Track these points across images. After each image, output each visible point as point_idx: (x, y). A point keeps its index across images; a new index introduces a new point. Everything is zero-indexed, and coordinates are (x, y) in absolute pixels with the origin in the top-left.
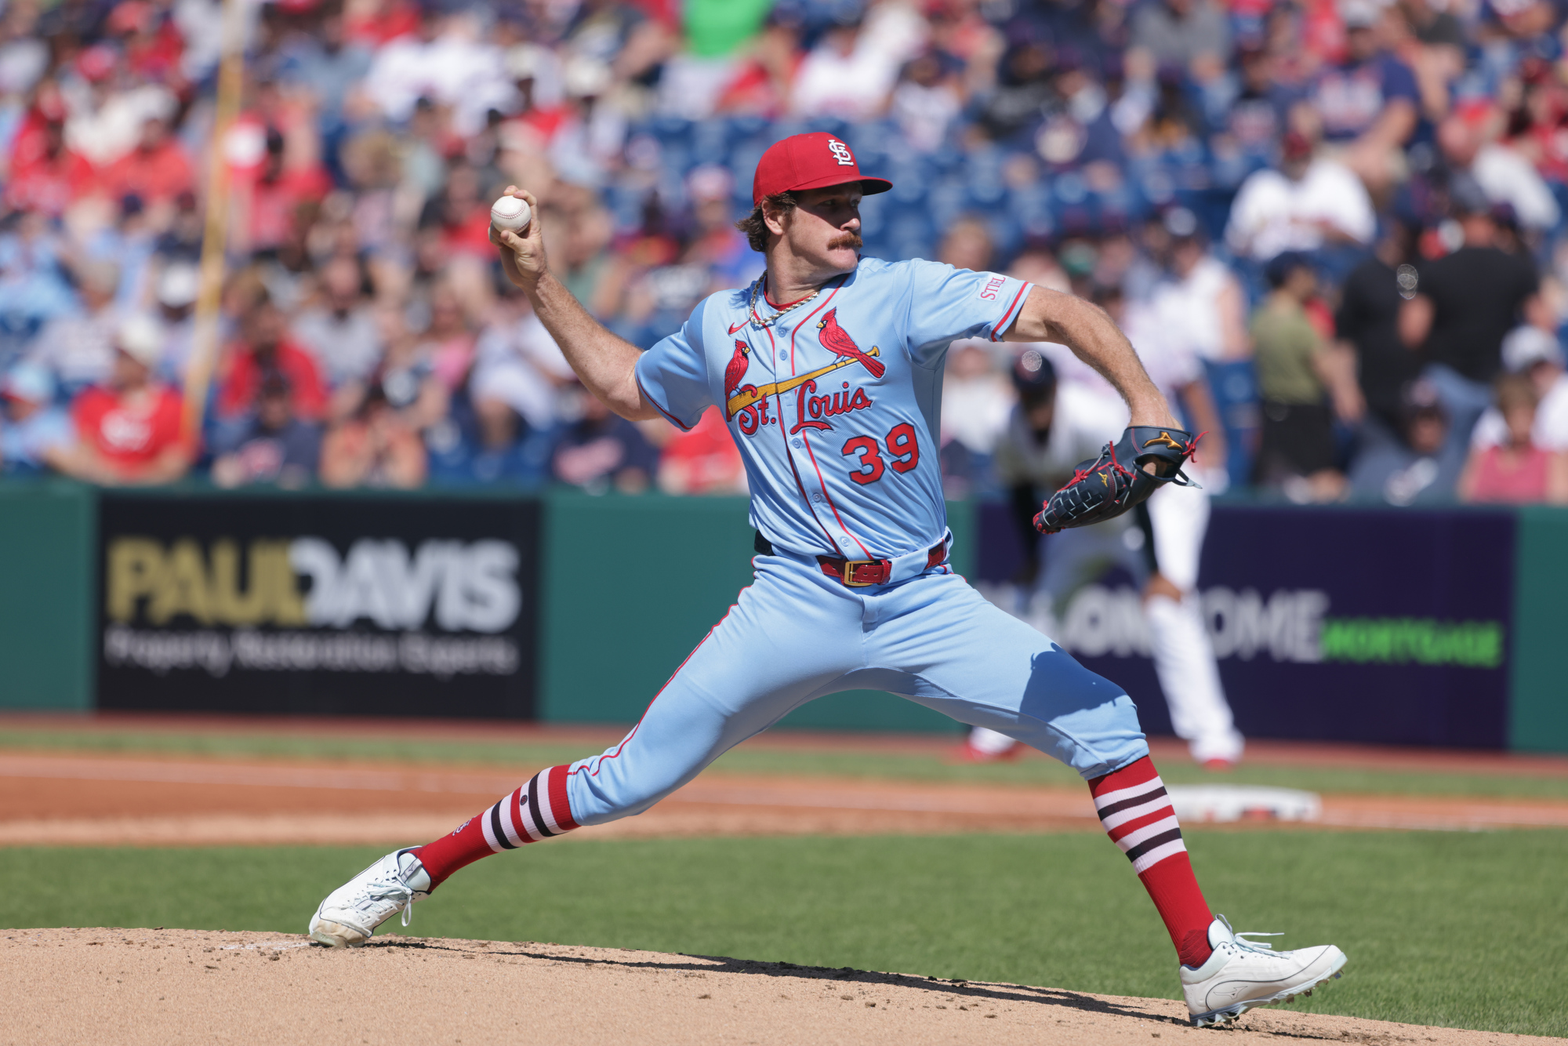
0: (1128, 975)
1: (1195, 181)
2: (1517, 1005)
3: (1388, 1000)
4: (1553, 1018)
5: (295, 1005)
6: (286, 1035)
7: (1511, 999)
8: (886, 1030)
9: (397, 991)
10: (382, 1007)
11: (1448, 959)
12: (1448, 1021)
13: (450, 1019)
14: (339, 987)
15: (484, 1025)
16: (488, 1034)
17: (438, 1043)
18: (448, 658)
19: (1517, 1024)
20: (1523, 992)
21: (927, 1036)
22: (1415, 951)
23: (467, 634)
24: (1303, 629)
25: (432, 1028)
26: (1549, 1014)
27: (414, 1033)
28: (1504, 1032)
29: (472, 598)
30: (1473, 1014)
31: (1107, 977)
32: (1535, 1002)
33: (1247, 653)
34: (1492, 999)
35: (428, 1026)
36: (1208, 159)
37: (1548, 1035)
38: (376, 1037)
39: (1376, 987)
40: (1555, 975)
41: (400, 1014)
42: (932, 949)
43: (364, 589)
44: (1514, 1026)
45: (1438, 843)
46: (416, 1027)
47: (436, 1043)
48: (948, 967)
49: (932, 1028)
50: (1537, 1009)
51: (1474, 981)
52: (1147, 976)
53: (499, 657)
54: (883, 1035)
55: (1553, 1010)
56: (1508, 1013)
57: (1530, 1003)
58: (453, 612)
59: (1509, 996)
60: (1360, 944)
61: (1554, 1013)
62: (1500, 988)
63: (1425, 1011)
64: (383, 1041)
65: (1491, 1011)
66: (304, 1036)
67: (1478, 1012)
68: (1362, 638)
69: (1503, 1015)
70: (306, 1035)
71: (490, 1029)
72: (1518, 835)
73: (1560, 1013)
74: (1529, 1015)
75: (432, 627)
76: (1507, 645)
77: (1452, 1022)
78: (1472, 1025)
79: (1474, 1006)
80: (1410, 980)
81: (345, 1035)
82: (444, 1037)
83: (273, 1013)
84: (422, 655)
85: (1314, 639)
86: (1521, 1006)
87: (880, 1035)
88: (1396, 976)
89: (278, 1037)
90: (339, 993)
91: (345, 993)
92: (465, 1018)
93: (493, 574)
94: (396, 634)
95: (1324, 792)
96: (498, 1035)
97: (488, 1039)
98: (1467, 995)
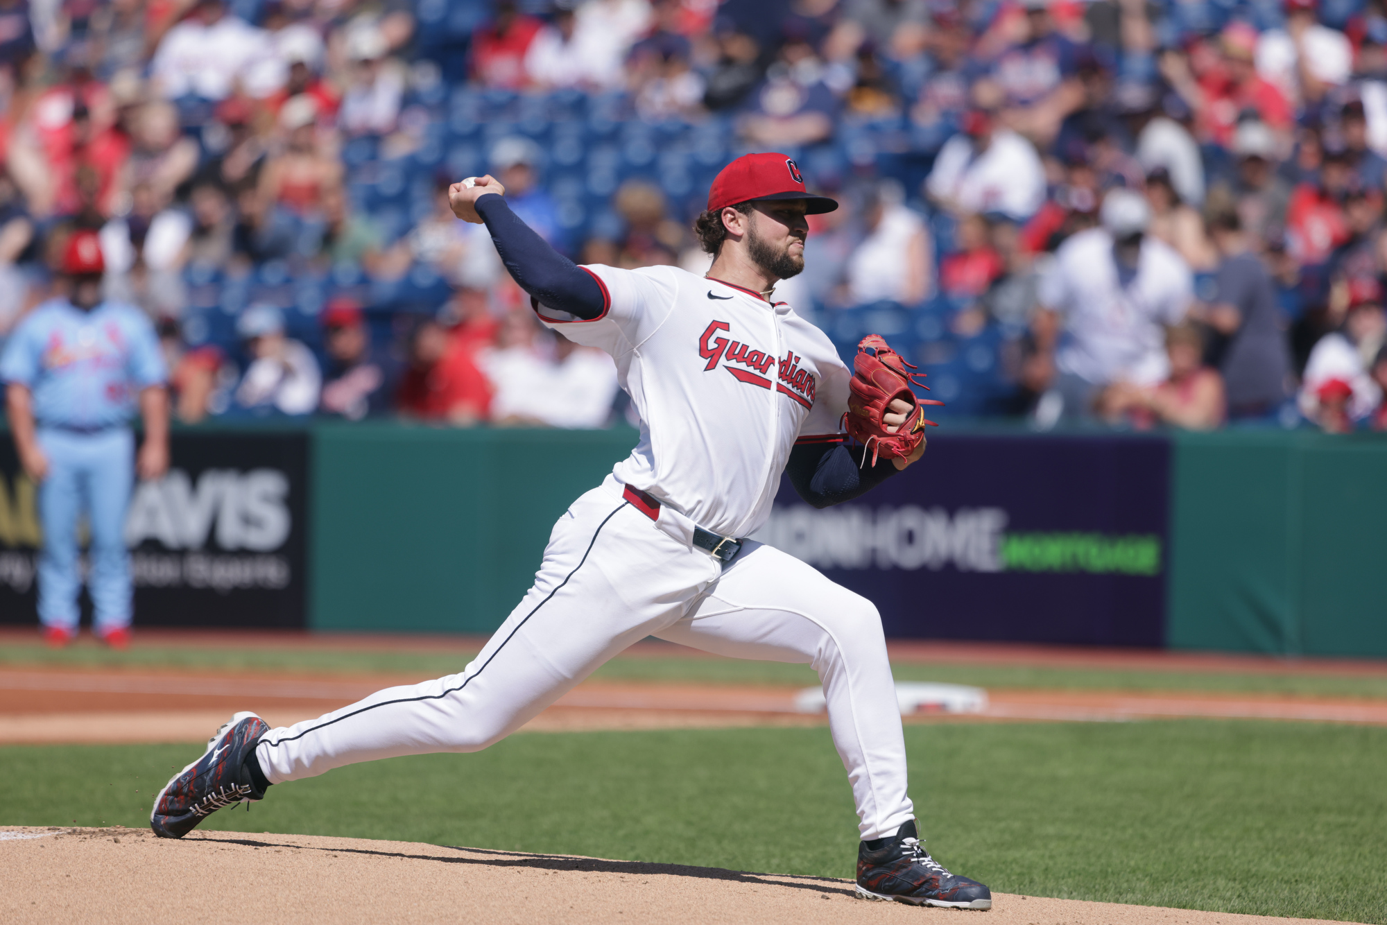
0: (793, 854)
1: (895, 145)
2: (1135, 878)
3: (1021, 874)
4: (1165, 890)
5: (27, 890)
6: (18, 918)
7: (1130, 873)
8: (559, 907)
9: (120, 876)
10: (106, 891)
11: (1079, 837)
12: (1071, 893)
13: (166, 902)
14: (67, 874)
15: (197, 907)
16: (200, 915)
17: (154, 923)
18: (226, 575)
19: (1132, 894)
20: (1142, 866)
21: (596, 912)
22: (1051, 830)
23: (244, 553)
24: (985, 543)
25: (150, 909)
26: (1162, 885)
27: (134, 915)
28: (1120, 903)
29: (248, 520)
30: (1094, 887)
31: (774, 856)
32: (1151, 875)
33: (935, 565)
34: (1113, 873)
35: (146, 908)
36: (906, 124)
37: (1159, 905)
38: (99, 918)
39: (1011, 863)
40: (1171, 851)
41: (121, 898)
42: (621, 833)
43: (152, 513)
44: (1129, 896)
45: (1085, 733)
46: (135, 909)
47: (152, 923)
48: (633, 848)
49: (601, 905)
50: (1152, 881)
51: (1099, 857)
52: (810, 855)
53: (273, 573)
54: (556, 911)
55: (1166, 882)
56: (1125, 885)
57: (1147, 876)
58: (231, 533)
59: (1128, 870)
60: (1002, 825)
61: (1167, 884)
62: (1122, 862)
63: (1051, 884)
64: (105, 921)
65: (1111, 884)
66: (34, 919)
67: (1100, 885)
68: (1037, 551)
69: (1121, 887)
70: (36, 917)
71: (202, 910)
72: (1159, 725)
73: (1173, 884)
74: (1145, 886)
75: (212, 546)
76: (1165, 556)
77: (1074, 894)
78: (1092, 896)
79: (1096, 879)
80: (1043, 857)
81: (71, 917)
82: (161, 918)
83: (7, 898)
84: (202, 571)
85: (994, 552)
86: (1138, 879)
87: (554, 912)
88: (1030, 853)
89: (11, 919)
90: (67, 879)
91: (73, 879)
92: (181, 901)
93: (266, 499)
94: (181, 553)
95: (991, 688)
96: (209, 915)
97: (199, 919)
98: (1092, 869)
